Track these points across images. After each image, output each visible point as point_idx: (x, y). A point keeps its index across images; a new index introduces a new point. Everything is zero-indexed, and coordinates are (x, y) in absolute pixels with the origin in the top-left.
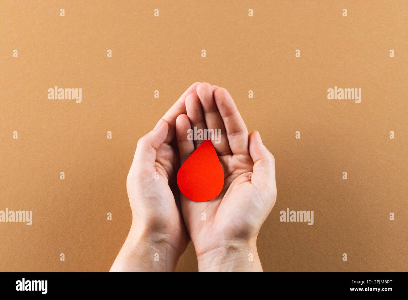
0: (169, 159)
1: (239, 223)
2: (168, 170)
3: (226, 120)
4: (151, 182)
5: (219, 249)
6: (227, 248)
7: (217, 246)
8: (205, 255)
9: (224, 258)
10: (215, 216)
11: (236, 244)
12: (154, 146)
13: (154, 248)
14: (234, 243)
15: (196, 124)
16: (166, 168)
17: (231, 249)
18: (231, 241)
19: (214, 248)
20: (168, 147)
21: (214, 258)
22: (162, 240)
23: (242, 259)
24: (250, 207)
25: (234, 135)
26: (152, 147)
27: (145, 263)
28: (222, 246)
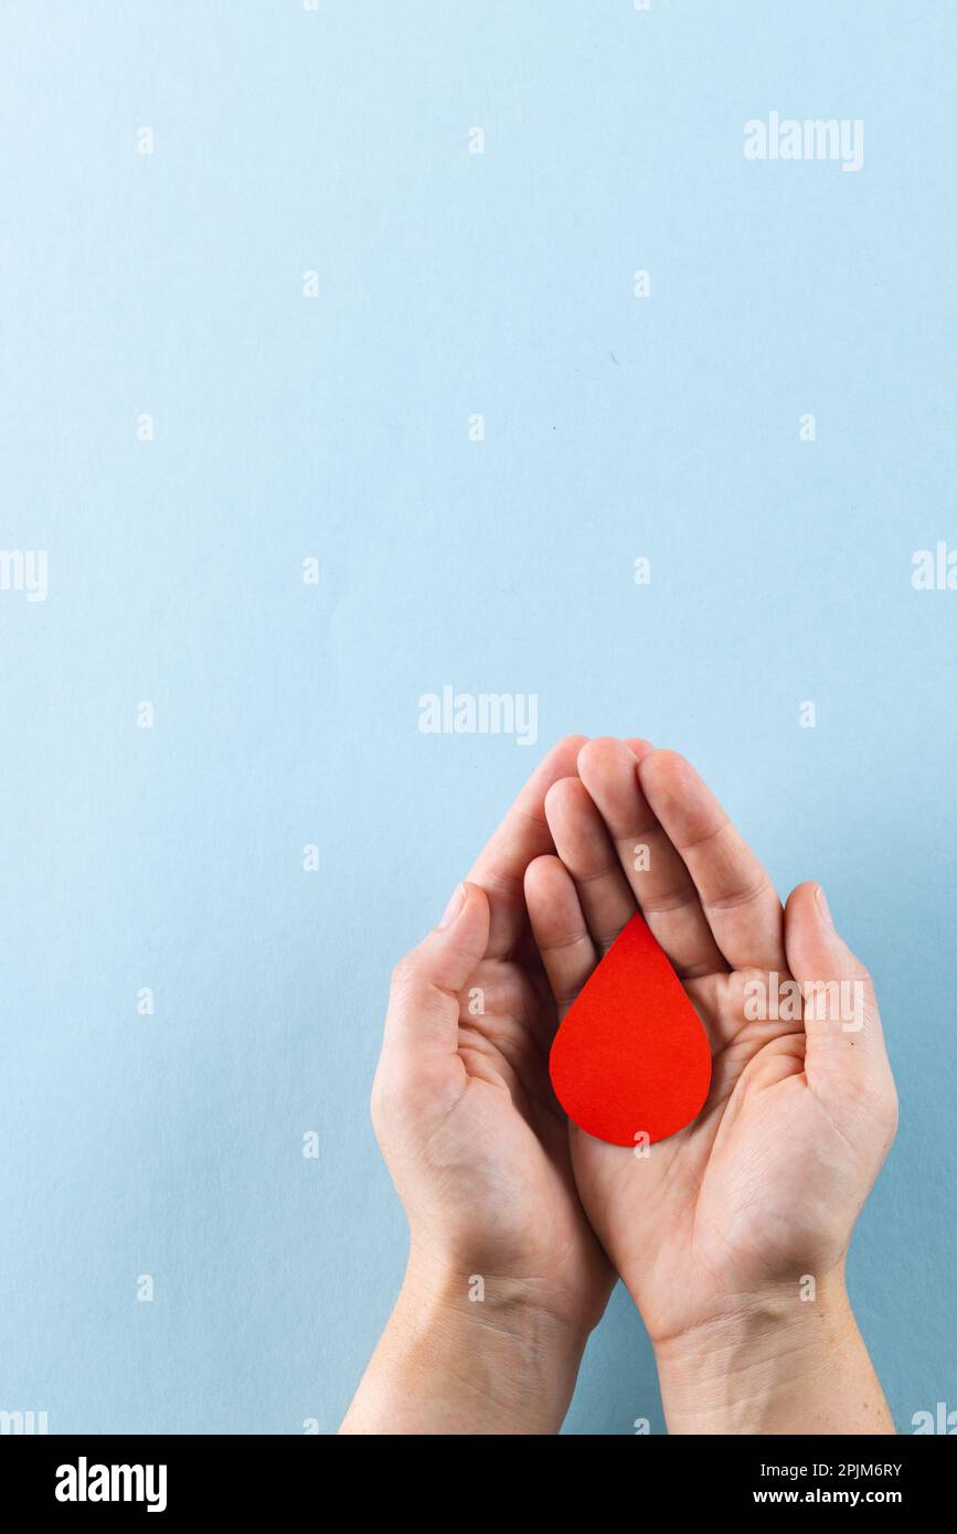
0: (507, 1012)
1: (778, 1232)
2: (511, 1049)
3: (690, 857)
4: (447, 1115)
5: (721, 1323)
6: (748, 1321)
7: (715, 1314)
8: (675, 1344)
9: (740, 1355)
10: (694, 1206)
11: (775, 1302)
12: (447, 985)
13: (489, 1328)
14: (769, 1301)
15: (592, 879)
16: (502, 1042)
17: (762, 1321)
18: (758, 1297)
19: (705, 1321)
20: (503, 970)
21: (707, 1352)
22: (512, 1300)
23: (800, 1351)
24: (808, 1175)
25: (726, 907)
26: (438, 987)
27: (463, 1379)
28: (731, 1312)
